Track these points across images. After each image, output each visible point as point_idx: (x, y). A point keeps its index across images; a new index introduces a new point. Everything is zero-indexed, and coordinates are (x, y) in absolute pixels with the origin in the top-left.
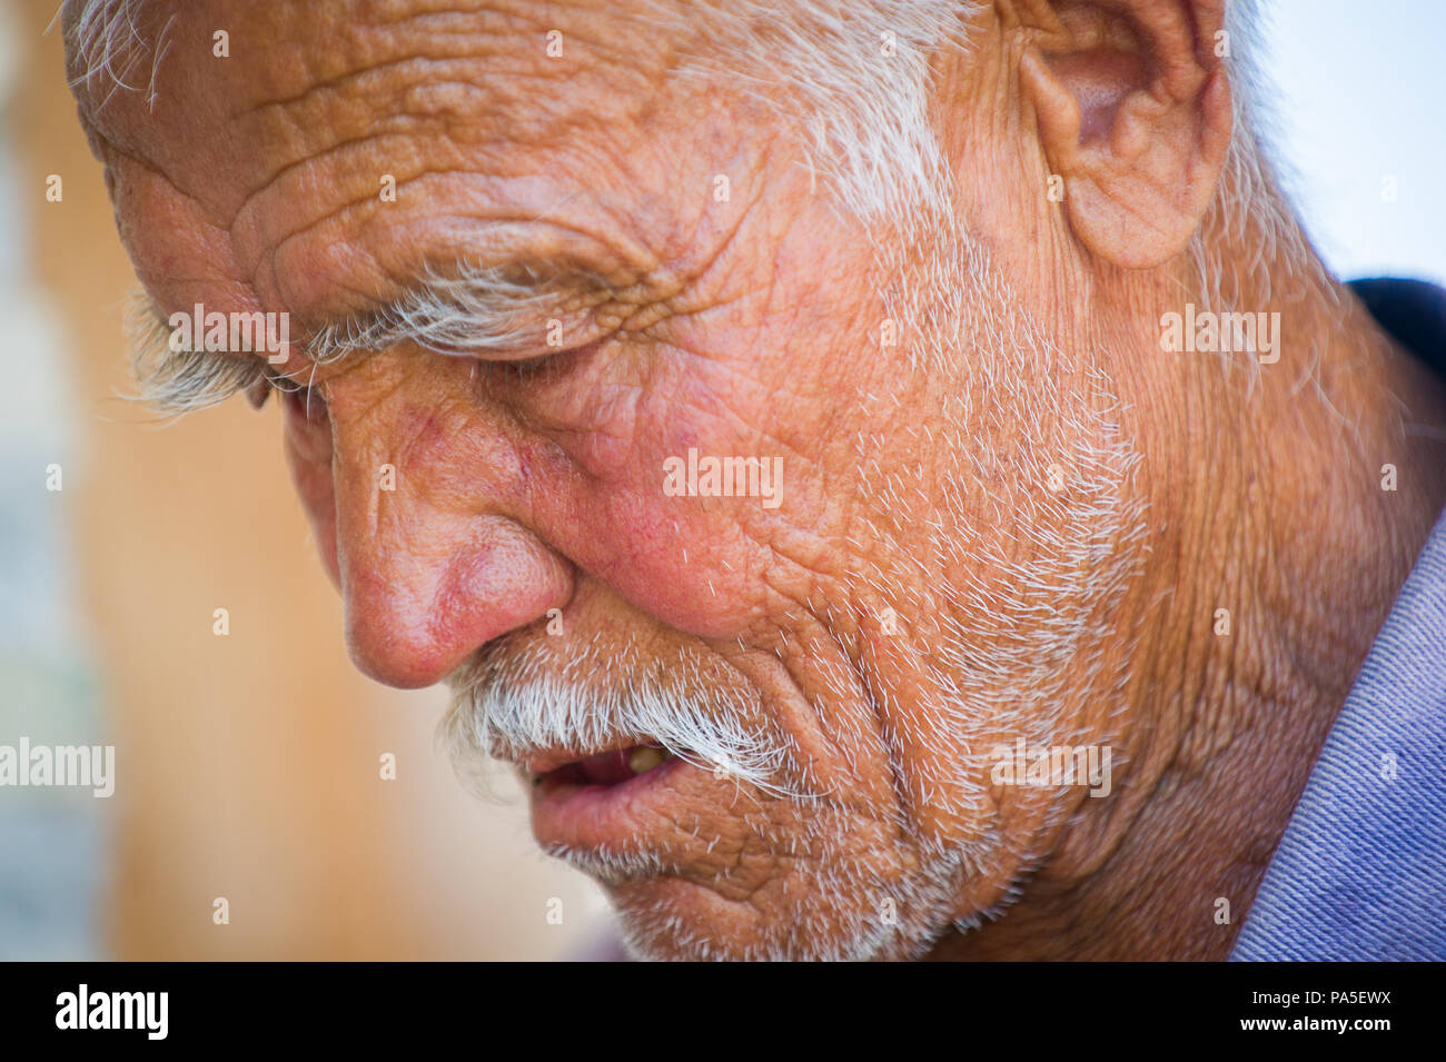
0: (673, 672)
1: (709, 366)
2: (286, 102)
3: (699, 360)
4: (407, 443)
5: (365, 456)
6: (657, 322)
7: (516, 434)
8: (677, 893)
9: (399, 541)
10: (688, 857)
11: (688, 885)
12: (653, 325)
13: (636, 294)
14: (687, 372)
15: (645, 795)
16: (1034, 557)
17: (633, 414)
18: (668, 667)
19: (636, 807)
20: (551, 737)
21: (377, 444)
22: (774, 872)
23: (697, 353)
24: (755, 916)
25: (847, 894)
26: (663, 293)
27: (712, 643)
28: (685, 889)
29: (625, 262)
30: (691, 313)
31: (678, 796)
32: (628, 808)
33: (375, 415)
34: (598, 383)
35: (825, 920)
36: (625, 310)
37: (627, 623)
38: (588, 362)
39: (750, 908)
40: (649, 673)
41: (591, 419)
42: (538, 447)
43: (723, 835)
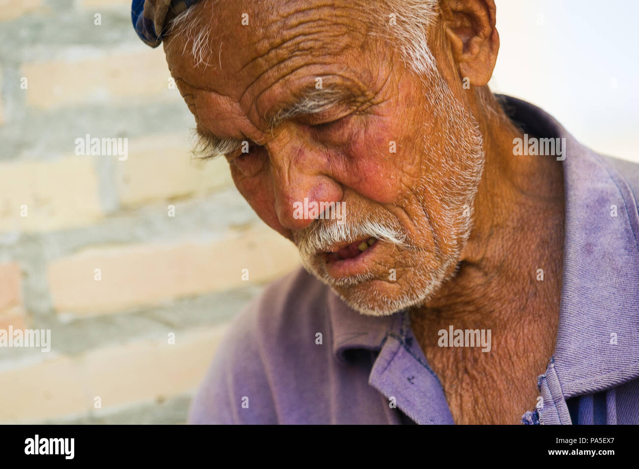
0: (374, 216)
1: (384, 119)
2: (262, 56)
3: (381, 118)
4: (294, 157)
5: (282, 163)
6: (368, 108)
7: (325, 150)
8: (376, 284)
9: (296, 185)
10: (380, 272)
11: (379, 281)
12: (366, 109)
13: (361, 99)
14: (378, 121)
15: (367, 256)
16: (466, 169)
17: (364, 136)
18: (373, 214)
19: (365, 260)
20: (340, 238)
21: (285, 159)
22: (404, 273)
23: (380, 116)
24: (399, 286)
25: (425, 275)
26: (369, 98)
27: (383, 205)
28: (378, 282)
29: (359, 88)
30: (378, 104)
31: (376, 255)
32: (363, 261)
33: (283, 150)
34: (352, 128)
35: (419, 284)
36: (358, 104)
37: (360, 202)
38: (347, 123)
39: (397, 285)
40: (367, 217)
41: (351, 139)
42: (332, 152)
43: (390, 264)
